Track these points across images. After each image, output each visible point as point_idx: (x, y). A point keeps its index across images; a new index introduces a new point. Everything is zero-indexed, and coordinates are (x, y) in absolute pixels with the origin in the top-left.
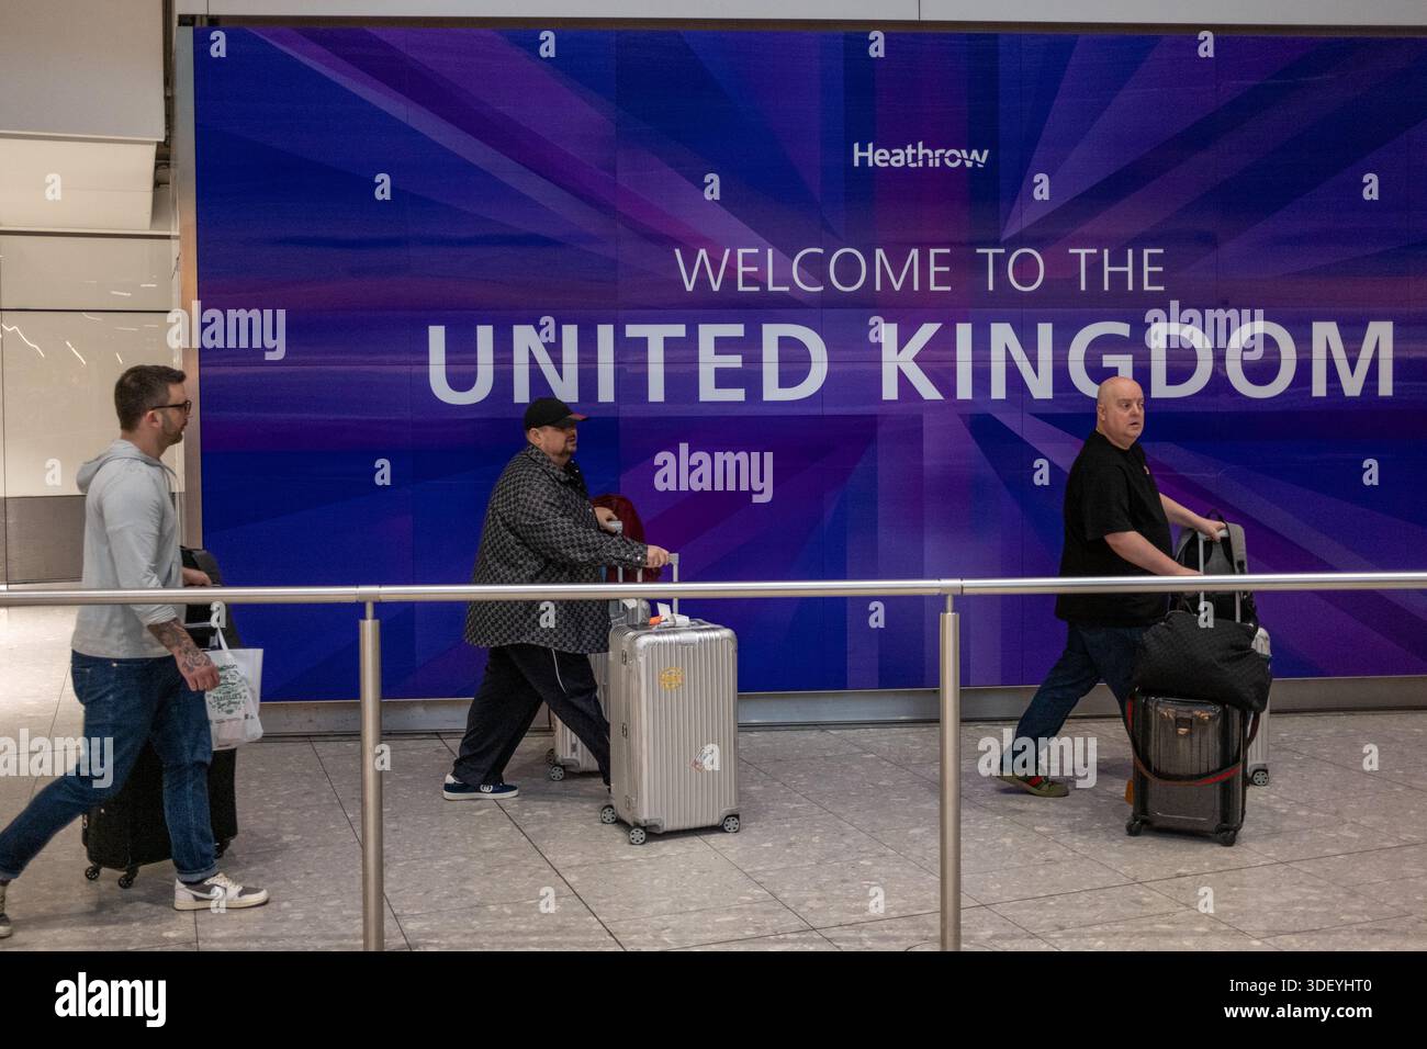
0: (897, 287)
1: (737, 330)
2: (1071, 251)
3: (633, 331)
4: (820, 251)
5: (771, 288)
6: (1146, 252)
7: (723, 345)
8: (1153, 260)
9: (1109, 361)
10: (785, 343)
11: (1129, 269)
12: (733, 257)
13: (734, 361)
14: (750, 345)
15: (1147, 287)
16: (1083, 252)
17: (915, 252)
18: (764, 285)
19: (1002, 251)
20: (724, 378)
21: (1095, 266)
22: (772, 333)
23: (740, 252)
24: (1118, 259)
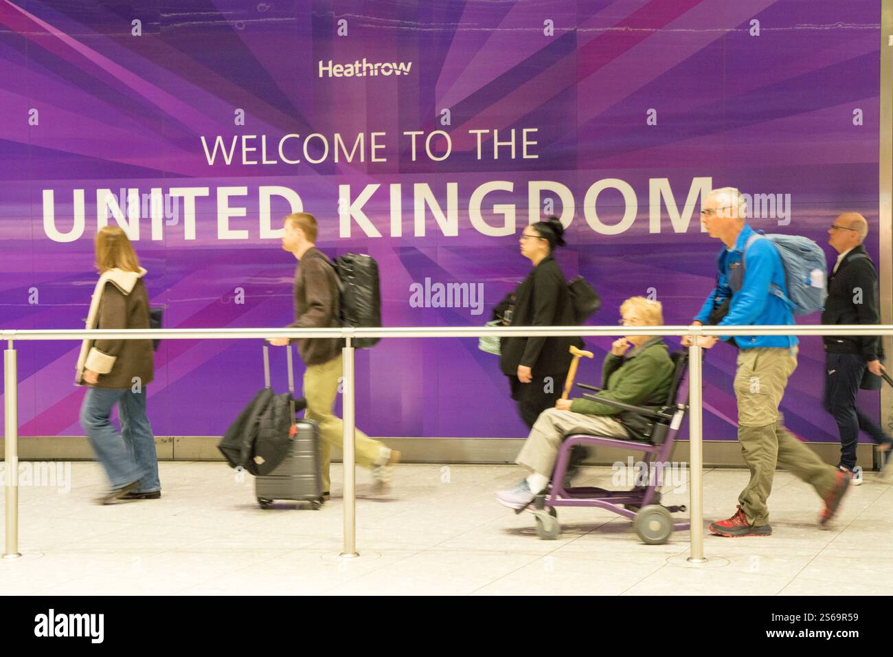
0: (349, 159)
1: (242, 191)
2: (471, 132)
3: (175, 192)
4: (297, 136)
5: (265, 162)
6: (525, 131)
7: (234, 201)
8: (530, 136)
9: (498, 209)
10: (274, 198)
11: (513, 143)
12: (239, 142)
13: (241, 212)
14: (251, 201)
15: (525, 156)
16: (479, 132)
17: (361, 136)
18: (260, 160)
19: (422, 133)
20: (234, 223)
21: (488, 141)
22: (266, 192)
23: (244, 138)
24: (504, 136)
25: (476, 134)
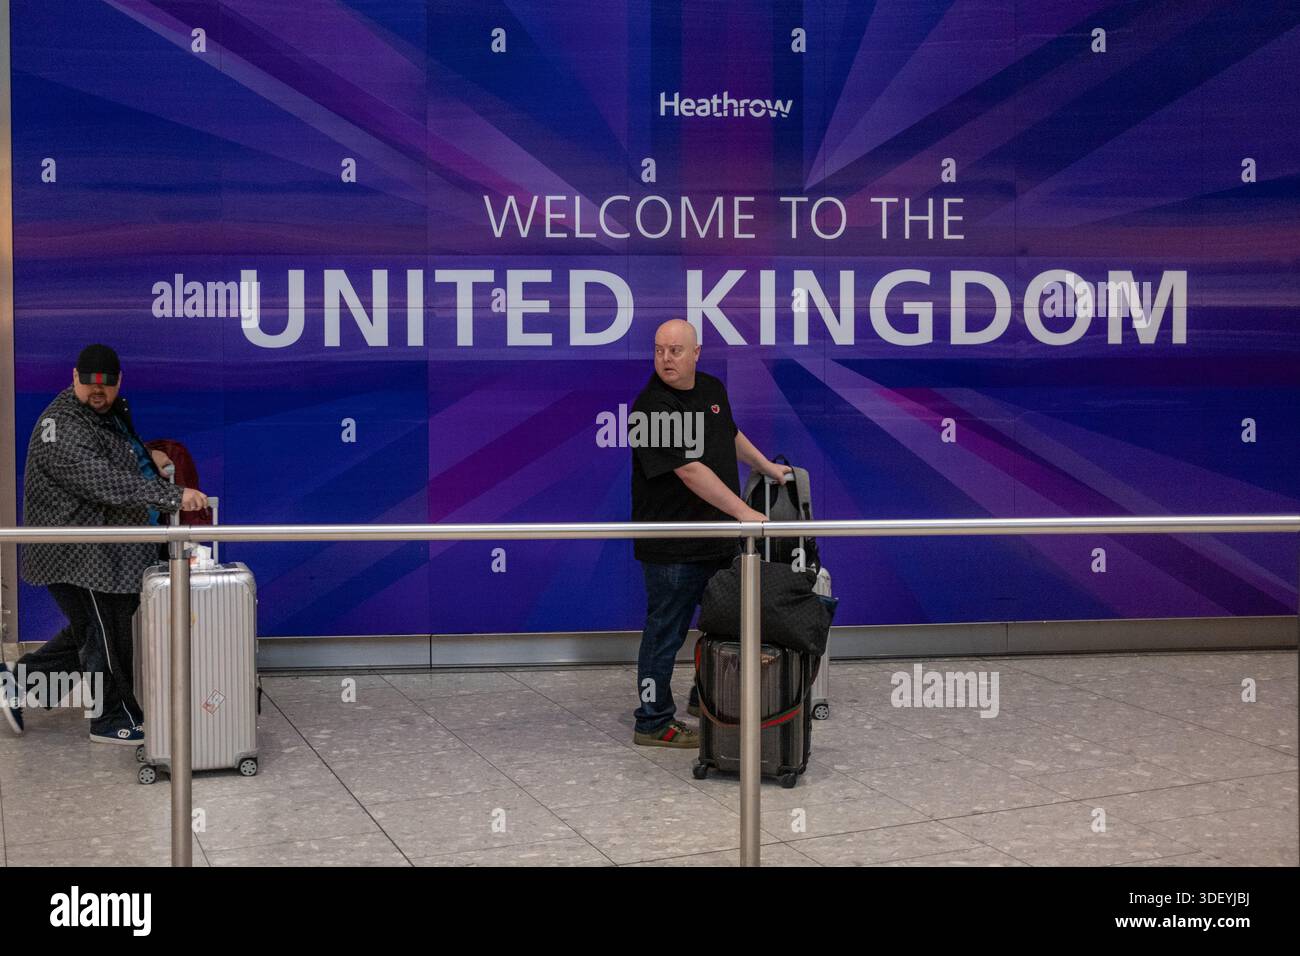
0: (702, 234)
1: (544, 276)
2: (873, 200)
3: (442, 276)
4: (627, 198)
5: (578, 234)
6: (947, 201)
7: (531, 291)
8: (954, 209)
9: (910, 308)
10: (592, 288)
11: (930, 218)
12: (541, 204)
13: (542, 306)
14: (557, 291)
15: (947, 236)
16: (884, 201)
17: (719, 200)
18: (571, 232)
19: (805, 199)
20: (531, 323)
21: (896, 214)
22: (579, 279)
23: (548, 199)
24: (919, 208)
25: (881, 203)
